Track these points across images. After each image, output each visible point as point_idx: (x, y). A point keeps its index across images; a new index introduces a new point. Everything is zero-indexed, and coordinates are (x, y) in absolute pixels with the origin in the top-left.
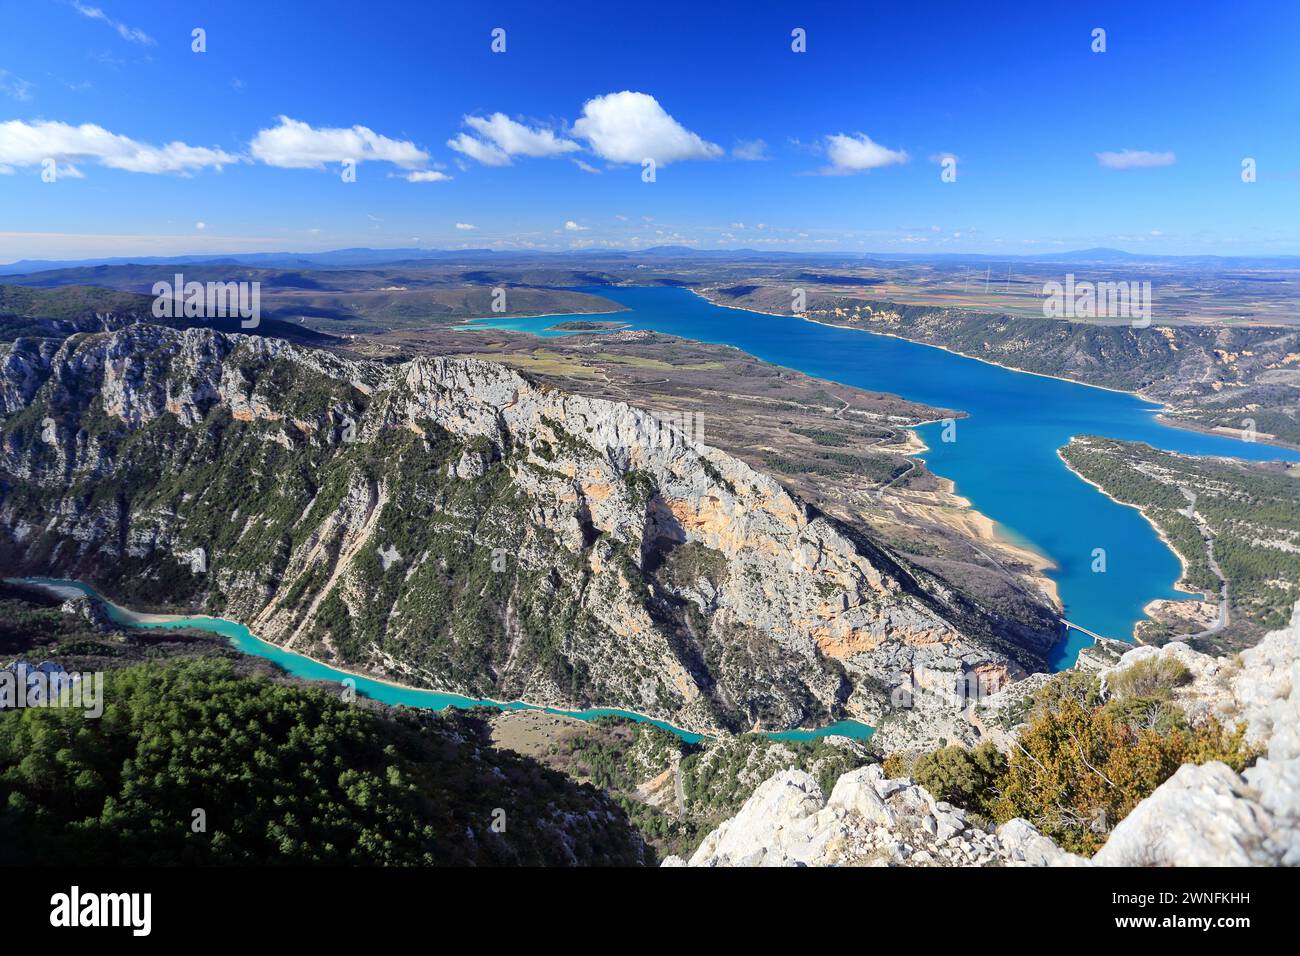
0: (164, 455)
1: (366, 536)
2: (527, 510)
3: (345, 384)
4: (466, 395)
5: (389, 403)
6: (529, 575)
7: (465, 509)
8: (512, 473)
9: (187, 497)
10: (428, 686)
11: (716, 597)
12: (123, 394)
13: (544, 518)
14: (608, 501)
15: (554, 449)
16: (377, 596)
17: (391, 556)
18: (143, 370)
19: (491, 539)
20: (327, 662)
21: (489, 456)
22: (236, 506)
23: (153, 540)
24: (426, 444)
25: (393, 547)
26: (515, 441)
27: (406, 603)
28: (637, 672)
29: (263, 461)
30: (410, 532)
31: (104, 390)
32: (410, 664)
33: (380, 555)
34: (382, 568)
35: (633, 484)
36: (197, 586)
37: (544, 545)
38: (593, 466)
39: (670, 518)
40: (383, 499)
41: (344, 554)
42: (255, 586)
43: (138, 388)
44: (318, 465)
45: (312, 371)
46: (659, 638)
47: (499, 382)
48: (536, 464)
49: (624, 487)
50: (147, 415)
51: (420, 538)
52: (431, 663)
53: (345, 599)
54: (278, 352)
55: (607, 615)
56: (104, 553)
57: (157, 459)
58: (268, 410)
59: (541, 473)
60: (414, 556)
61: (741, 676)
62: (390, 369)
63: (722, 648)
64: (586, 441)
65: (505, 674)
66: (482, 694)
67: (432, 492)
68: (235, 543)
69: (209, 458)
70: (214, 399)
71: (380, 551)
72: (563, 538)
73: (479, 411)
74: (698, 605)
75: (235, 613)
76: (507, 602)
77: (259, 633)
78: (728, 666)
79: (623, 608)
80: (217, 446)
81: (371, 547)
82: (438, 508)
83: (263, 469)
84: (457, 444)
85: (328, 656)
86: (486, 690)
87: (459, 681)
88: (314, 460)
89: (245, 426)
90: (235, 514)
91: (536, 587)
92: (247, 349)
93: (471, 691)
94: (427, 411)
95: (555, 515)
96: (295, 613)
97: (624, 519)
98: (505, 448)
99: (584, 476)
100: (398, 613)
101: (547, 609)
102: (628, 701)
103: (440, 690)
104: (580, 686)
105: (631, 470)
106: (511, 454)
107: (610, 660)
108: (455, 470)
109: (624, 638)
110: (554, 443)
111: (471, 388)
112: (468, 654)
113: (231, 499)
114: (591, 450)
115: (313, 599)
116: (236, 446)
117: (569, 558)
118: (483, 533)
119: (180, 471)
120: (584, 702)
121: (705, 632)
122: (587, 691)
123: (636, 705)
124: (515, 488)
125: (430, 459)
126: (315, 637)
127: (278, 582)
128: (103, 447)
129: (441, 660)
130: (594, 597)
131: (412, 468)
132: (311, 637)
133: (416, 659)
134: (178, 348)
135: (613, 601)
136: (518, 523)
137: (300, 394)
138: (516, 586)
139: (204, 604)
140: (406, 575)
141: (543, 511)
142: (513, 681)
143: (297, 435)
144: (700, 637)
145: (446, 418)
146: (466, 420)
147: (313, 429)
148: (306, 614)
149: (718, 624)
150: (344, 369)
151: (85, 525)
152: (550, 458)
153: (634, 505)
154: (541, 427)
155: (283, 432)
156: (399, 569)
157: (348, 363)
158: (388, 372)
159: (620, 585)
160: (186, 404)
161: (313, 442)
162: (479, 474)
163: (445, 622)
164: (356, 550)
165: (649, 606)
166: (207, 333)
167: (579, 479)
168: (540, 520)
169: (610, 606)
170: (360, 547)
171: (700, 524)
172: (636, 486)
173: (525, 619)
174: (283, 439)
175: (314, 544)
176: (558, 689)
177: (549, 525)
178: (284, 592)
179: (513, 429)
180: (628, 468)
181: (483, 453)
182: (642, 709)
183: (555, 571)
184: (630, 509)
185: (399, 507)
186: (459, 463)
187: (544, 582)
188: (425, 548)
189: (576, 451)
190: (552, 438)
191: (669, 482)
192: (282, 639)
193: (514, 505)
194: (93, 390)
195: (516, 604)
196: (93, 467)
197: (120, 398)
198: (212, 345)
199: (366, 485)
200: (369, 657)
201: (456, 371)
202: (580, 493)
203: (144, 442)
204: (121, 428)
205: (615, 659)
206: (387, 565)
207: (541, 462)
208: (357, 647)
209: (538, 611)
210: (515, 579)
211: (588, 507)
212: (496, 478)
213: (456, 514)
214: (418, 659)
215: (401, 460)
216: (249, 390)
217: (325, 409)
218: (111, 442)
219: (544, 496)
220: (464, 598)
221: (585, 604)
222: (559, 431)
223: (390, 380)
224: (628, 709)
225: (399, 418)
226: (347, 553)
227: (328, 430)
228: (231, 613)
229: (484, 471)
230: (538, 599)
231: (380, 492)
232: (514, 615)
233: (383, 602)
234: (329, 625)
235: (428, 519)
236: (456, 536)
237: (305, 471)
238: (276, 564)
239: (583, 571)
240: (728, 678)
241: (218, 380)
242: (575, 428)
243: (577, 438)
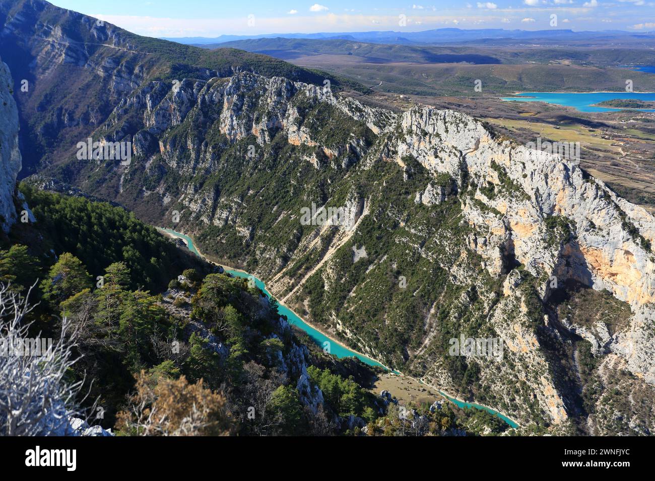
0: (245, 163)
1: (349, 237)
2: (465, 236)
3: (363, 124)
4: (441, 140)
5: (386, 141)
6: (454, 288)
7: (420, 228)
8: (463, 206)
9: (251, 192)
10: (360, 350)
11: (610, 342)
12: (230, 119)
13: (476, 244)
14: (530, 239)
15: (496, 190)
16: (344, 279)
17: (361, 254)
18: (243, 105)
19: (433, 254)
20: (302, 317)
21: (448, 190)
22: (277, 203)
23: (227, 217)
24: (405, 176)
25: (363, 248)
26: (471, 180)
27: (361, 289)
28: (518, 385)
29: (299, 174)
30: (378, 238)
31: (221, 116)
32: (352, 331)
33: (353, 252)
34: (353, 260)
35: (553, 227)
36: (244, 251)
37: (471, 266)
38: (521, 207)
39: (583, 264)
40: (366, 212)
41: (332, 247)
42: (275, 258)
43: (239, 117)
44: (332, 182)
45: (343, 113)
46: (542, 360)
47: (466, 130)
48: (480, 201)
49: (544, 228)
50: (241, 135)
51: (384, 245)
52: (366, 334)
53: (324, 277)
54: (324, 97)
55: (504, 331)
56: (202, 221)
57: (240, 165)
58: (309, 139)
59: (482, 209)
60: (377, 257)
61: (614, 417)
62: (396, 116)
63: (603, 388)
64: (521, 185)
65: (415, 357)
66: (395, 367)
67: (400, 212)
68: (270, 227)
69: (268, 168)
70: (280, 128)
71: (354, 248)
72: (487, 263)
73: (448, 154)
74: (591, 345)
75: (260, 273)
76: (432, 304)
77: (270, 289)
78: (604, 405)
79: (517, 328)
80: (275, 160)
81: (349, 244)
82: (402, 224)
83: (298, 180)
84: (428, 178)
85: (304, 313)
86: (398, 364)
87: (381, 352)
88: (330, 179)
89: (294, 148)
90: (275, 208)
91: (457, 298)
92: (305, 94)
93: (387, 361)
94: (411, 150)
95: (485, 244)
96: (293, 281)
97: (538, 256)
98: (463, 186)
99: (513, 214)
100: (354, 295)
101: (460, 316)
102: (505, 406)
103: (367, 355)
104: (470, 382)
105: (554, 215)
106: (466, 191)
107: (498, 369)
108: (421, 198)
109: (514, 354)
110: (497, 185)
111: (445, 134)
112: (392, 334)
113: (275, 198)
114: (523, 193)
115: (306, 273)
116: (285, 162)
117: (488, 281)
118: (428, 249)
119: (251, 174)
120: (469, 396)
121: (591, 370)
122: (474, 388)
123: (511, 412)
124: (461, 217)
125: (405, 187)
126: (300, 298)
127: (289, 258)
128: (214, 153)
129: (372, 334)
130: (498, 315)
131: (391, 192)
132: (297, 298)
133: (357, 328)
134: (265, 90)
135: (512, 321)
136: (456, 245)
137: (331, 129)
138: (443, 294)
139: (245, 264)
140: (367, 269)
141: (476, 239)
142: (419, 363)
143: (323, 159)
144: (584, 372)
145: (424, 156)
146: (438, 160)
147: (335, 156)
148: (299, 282)
149: (606, 367)
150: (364, 114)
151: (196, 202)
152: (491, 197)
153: (550, 245)
154: (490, 171)
155: (314, 155)
156: (364, 263)
157: (368, 110)
158: (394, 118)
159: (521, 309)
160: (262, 130)
161: (333, 165)
162: (437, 203)
163: (384, 308)
164: (341, 245)
165: (541, 333)
166: (282, 81)
167: (509, 217)
168: (473, 246)
169: (508, 325)
170: (343, 244)
171: (613, 275)
172: (555, 229)
173: (442, 321)
174: (314, 160)
175: (315, 237)
176: (450, 379)
177: (480, 251)
178: (291, 265)
179: (472, 170)
180: (552, 212)
181: (443, 187)
182: (515, 416)
183: (474, 288)
184: (545, 248)
185: (375, 219)
186: (424, 192)
187: (463, 296)
188: (386, 252)
189: (510, 193)
190: (496, 181)
191: (587, 230)
192: (281, 296)
193: (457, 231)
194: (216, 116)
195: (439, 308)
196: (207, 165)
197: (228, 122)
198: (283, 89)
199: (357, 200)
200: (329, 320)
201: (437, 120)
202: (508, 228)
203: (235, 153)
204: (225, 142)
205: (503, 369)
206: (356, 259)
207: (484, 199)
208: (323, 311)
209: (453, 316)
210: (443, 289)
211: (513, 241)
212: (449, 208)
213: (413, 231)
214: (357, 330)
215: (384, 184)
216: (299, 123)
217: (345, 141)
218: (219, 151)
219: (480, 227)
220: (401, 293)
221: (490, 319)
222: (503, 175)
223: (393, 124)
224: (503, 413)
225: (391, 153)
226: (335, 247)
227: (344, 158)
228: (258, 273)
229: (442, 201)
230: (455, 308)
231: (365, 206)
232: (434, 316)
233: (346, 285)
234: (310, 293)
235: (393, 232)
236: (409, 248)
237: (323, 185)
238: (290, 246)
239: (495, 292)
240: (600, 416)
241: (283, 115)
242: (515, 175)
243: (515, 182)
